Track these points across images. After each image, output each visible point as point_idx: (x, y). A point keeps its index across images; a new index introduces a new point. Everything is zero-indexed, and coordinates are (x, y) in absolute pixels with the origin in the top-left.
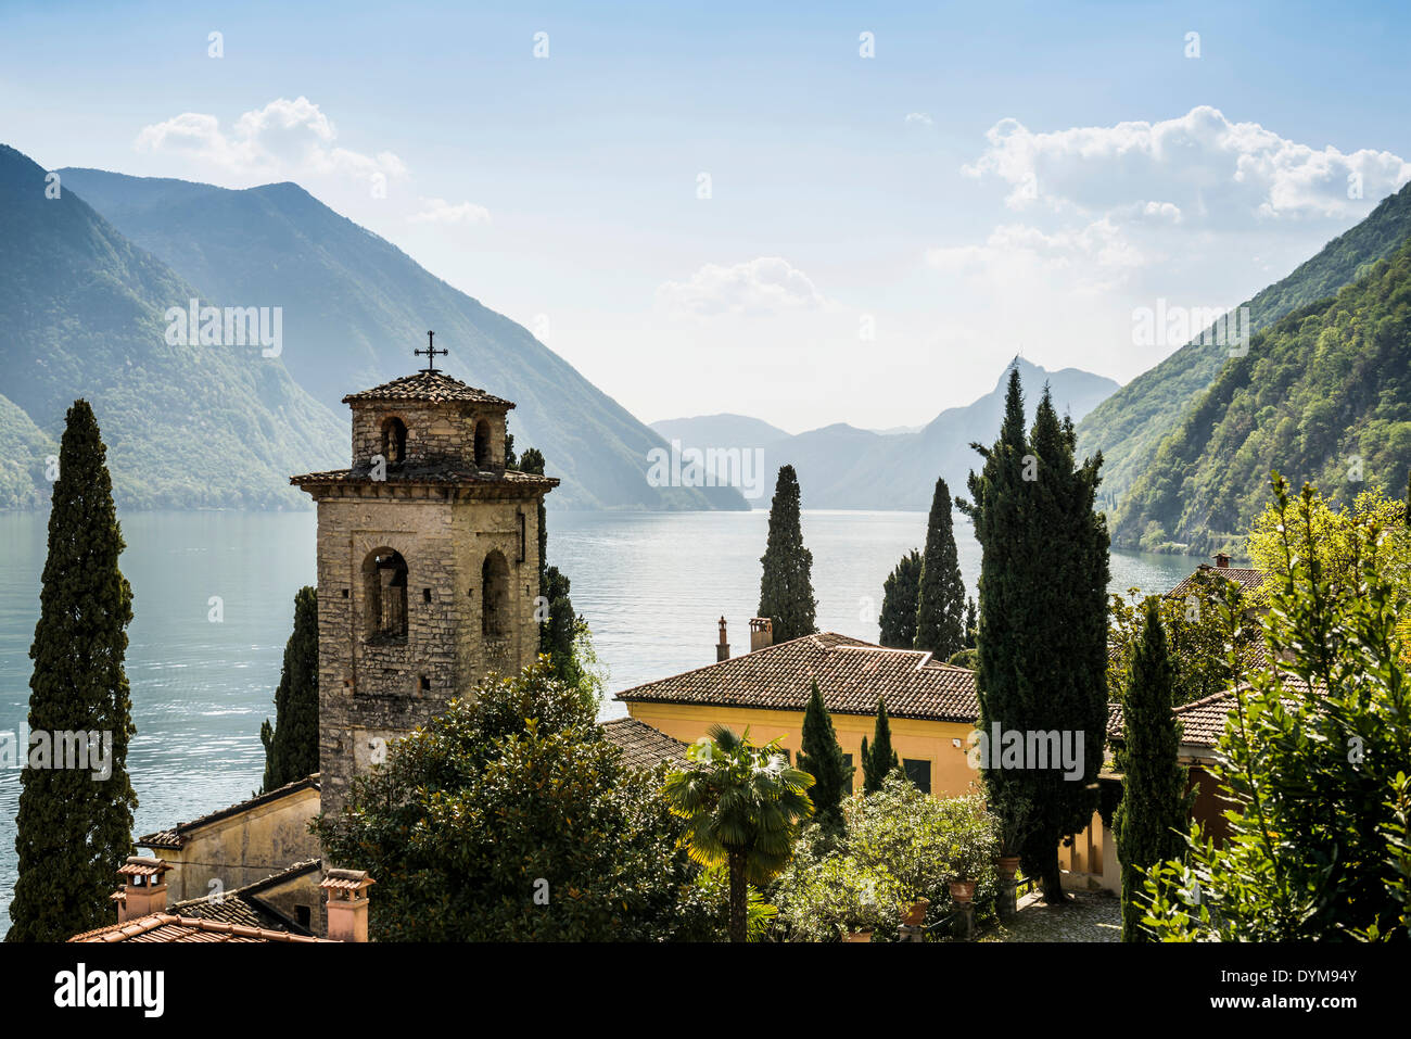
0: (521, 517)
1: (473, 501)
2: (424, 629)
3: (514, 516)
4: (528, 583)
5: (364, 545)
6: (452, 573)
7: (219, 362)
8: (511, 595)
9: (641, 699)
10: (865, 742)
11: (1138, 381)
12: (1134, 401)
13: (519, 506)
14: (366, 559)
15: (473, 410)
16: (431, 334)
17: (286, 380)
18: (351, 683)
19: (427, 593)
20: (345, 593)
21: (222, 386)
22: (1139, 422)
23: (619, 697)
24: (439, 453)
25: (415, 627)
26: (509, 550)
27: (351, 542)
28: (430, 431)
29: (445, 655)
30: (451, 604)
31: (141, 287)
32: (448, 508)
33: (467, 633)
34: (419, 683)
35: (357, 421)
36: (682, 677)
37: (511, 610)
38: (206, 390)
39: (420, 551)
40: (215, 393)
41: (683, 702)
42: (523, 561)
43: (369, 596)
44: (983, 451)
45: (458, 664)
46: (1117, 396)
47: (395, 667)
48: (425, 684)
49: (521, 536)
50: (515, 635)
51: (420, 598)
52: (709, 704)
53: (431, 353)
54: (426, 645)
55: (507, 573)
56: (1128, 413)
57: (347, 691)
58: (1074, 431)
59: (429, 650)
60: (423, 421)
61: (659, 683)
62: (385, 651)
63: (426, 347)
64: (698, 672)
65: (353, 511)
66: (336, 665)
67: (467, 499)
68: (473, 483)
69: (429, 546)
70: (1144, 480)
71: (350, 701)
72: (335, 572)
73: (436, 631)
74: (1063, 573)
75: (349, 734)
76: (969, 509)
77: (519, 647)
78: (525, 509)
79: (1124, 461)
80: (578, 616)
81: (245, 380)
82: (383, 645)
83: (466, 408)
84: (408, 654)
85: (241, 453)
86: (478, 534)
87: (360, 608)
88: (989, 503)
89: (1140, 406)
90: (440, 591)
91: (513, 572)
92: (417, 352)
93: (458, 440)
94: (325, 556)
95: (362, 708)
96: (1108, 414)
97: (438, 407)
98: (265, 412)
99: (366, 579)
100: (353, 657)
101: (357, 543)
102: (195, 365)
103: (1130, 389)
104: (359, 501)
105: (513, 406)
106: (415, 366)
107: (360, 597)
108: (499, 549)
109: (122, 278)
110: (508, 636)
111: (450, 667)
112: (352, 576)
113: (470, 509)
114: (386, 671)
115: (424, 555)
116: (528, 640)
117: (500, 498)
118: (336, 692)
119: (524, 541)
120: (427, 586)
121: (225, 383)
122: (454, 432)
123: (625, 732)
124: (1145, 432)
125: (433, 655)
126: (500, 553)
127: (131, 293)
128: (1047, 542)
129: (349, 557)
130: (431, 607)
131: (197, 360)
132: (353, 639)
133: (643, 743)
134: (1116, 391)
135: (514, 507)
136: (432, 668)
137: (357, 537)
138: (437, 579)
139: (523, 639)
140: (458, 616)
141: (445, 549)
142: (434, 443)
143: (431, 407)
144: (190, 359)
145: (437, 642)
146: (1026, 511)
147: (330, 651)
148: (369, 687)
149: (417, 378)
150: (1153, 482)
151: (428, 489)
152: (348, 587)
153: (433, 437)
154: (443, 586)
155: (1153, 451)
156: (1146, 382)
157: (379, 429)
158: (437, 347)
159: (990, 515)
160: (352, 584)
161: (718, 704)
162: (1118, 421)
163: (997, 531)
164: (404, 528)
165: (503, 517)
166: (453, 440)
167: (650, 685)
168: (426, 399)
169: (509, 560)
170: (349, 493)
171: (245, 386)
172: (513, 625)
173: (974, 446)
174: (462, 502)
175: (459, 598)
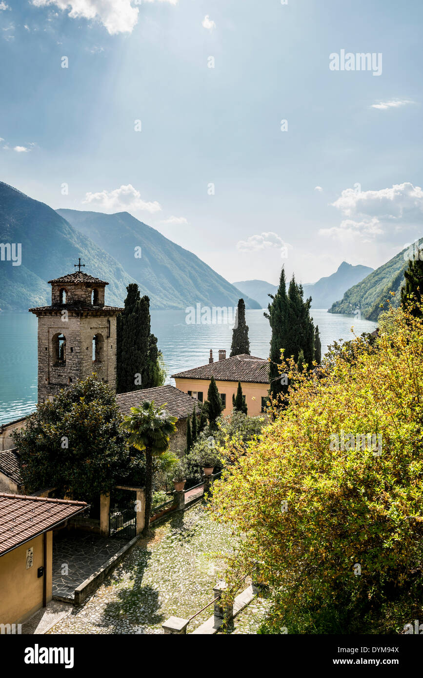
0: (109, 322)
1: (89, 317)
2: (70, 361)
3: (106, 321)
4: (112, 344)
5: (53, 332)
6: (80, 342)
7: (103, 266)
8: (105, 349)
9: (179, 377)
10: (234, 396)
11: (379, 268)
12: (378, 274)
13: (109, 318)
14: (54, 336)
15: (91, 285)
16: (80, 259)
17: (122, 271)
18: (48, 380)
19: (72, 349)
20: (46, 348)
21: (103, 273)
22: (379, 281)
23: (172, 377)
24: (78, 300)
25: (68, 361)
26: (104, 333)
27: (49, 331)
28: (75, 293)
29: (77, 370)
30: (79, 353)
31: (80, 244)
32: (79, 320)
33: (86, 362)
34: (69, 380)
35: (53, 289)
36: (193, 370)
37: (105, 354)
38: (99, 274)
39: (70, 334)
40: (102, 275)
41: (192, 378)
42: (109, 337)
43: (54, 350)
44: (272, 297)
45: (82, 373)
46: (373, 273)
47: (61, 374)
48: (71, 381)
49: (109, 328)
50: (106, 362)
51: (70, 351)
52: (200, 379)
53: (80, 266)
54: (71, 367)
55: (104, 341)
56: (376, 278)
57: (46, 382)
58: (303, 289)
59: (72, 368)
60: (72, 289)
61: (185, 372)
62: (58, 369)
63: (78, 264)
64: (199, 368)
65: (49, 320)
66: (43, 373)
67: (86, 317)
68: (88, 311)
69: (73, 333)
70: (379, 299)
71: (47, 386)
72: (43, 341)
73: (74, 362)
74: (297, 338)
75: (47, 397)
76: (268, 316)
77: (108, 366)
78: (111, 319)
79: (374, 293)
80: (159, 350)
81: (110, 271)
82: (58, 367)
83: (88, 285)
84: (66, 370)
85: (109, 294)
86: (91, 328)
87: (51, 354)
88: (273, 315)
89: (380, 276)
90: (76, 348)
91: (106, 341)
92: (75, 266)
93: (85, 296)
94: (40, 336)
95: (51, 388)
96: (370, 279)
97: (78, 284)
98: (116, 281)
99: (53, 344)
100: (49, 371)
101: (50, 332)
102: (96, 267)
103: (377, 271)
104: (50, 317)
105: (108, 284)
106: (74, 270)
107: (51, 350)
108: (100, 333)
109: (75, 241)
110: (104, 363)
111: (79, 374)
112: (49, 343)
113: (87, 320)
114: (59, 375)
115: (71, 336)
116: (111, 364)
117: (100, 315)
118: (43, 382)
119: (110, 330)
120: (72, 346)
121: (105, 272)
122: (84, 293)
123: (166, 390)
124: (381, 284)
125: (73, 370)
126: (101, 334)
127: (77, 246)
128: (292, 328)
129: (48, 336)
130: (73, 354)
131: (96, 266)
132: (49, 364)
133: (171, 394)
134: (373, 272)
135: (107, 318)
136: (73, 375)
137: (50, 329)
138: (75, 344)
139: (109, 364)
140: (82, 357)
141: (78, 334)
142: (76, 297)
143: (75, 285)
144: (94, 265)
145: (75, 366)
146: (285, 317)
147: (41, 368)
148: (54, 381)
149: (73, 275)
150: (382, 299)
151: (72, 313)
152: (47, 347)
153: (76, 295)
154: (77, 347)
155: (383, 290)
156: (382, 269)
157: (59, 292)
158: (82, 264)
159: (273, 319)
160: (48, 345)
161: (203, 379)
162: (373, 281)
163: (275, 324)
164: (65, 326)
165: (102, 322)
166: (83, 296)
167: (183, 373)
168: (73, 282)
169: (104, 337)
170: (48, 315)
171: (111, 274)
172: (105, 359)
173: (269, 295)
174: (84, 317)
175: (82, 351)
